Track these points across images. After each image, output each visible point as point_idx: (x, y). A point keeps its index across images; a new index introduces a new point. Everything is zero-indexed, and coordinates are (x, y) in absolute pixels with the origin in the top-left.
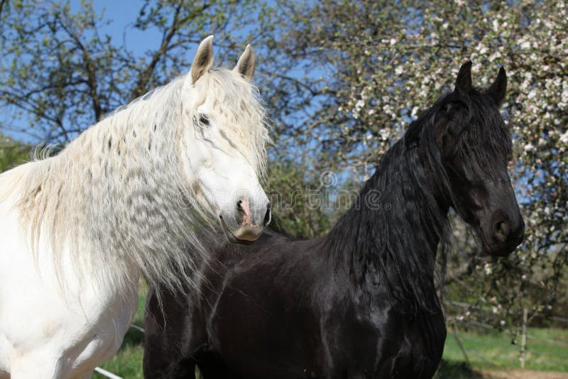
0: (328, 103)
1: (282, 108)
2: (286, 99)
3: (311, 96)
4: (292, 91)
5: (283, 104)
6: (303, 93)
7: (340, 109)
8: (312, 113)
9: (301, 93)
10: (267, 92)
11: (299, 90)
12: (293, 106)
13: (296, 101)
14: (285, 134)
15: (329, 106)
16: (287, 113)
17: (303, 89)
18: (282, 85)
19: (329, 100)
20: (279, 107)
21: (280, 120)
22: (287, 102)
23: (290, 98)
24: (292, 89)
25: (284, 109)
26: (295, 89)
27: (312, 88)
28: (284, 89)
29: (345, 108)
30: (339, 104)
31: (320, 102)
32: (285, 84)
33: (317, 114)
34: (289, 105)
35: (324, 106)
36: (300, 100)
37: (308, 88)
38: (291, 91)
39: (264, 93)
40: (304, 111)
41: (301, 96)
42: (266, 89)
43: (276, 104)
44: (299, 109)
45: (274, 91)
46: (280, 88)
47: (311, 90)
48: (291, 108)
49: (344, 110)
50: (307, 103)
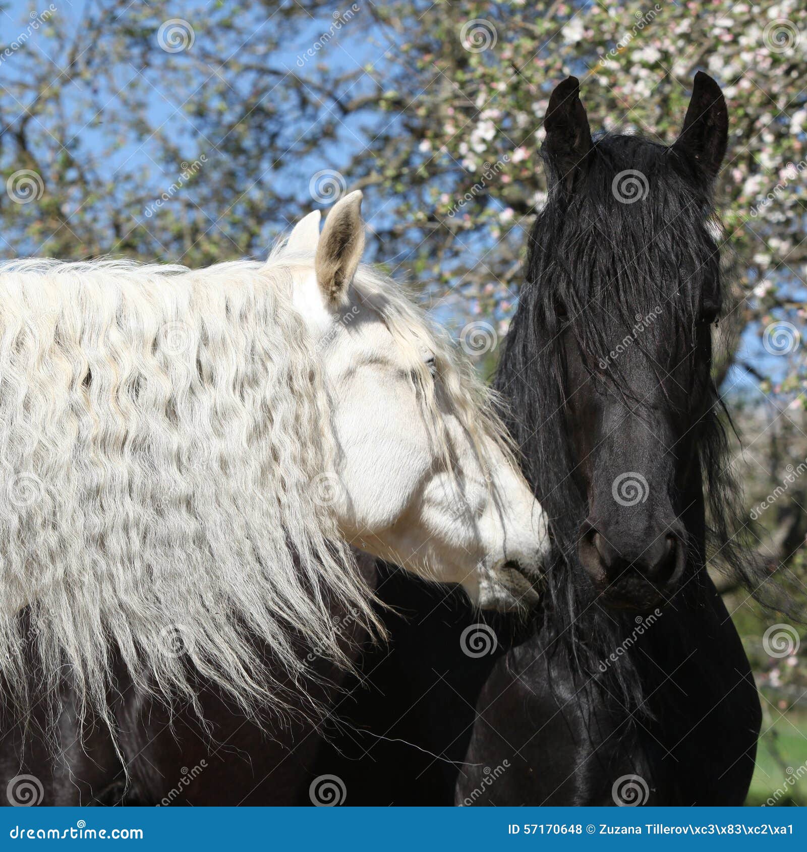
0: (383, 131)
1: (262, 151)
2: (271, 127)
3: (337, 117)
4: (288, 104)
5: (265, 141)
6: (317, 108)
7: (425, 146)
8: (344, 162)
9: (310, 110)
10: (220, 113)
11: (304, 103)
12: (293, 145)
13: (300, 131)
14: (276, 220)
15: (387, 139)
16: (277, 165)
17: (314, 97)
18: (259, 92)
19: (385, 123)
20: (254, 152)
21: (260, 184)
22: (274, 136)
23: (282, 125)
24: (286, 99)
25: (269, 155)
26: (294, 99)
27: (340, 94)
28: (264, 101)
29: (438, 143)
30: (419, 135)
31: (364, 130)
32: (266, 90)
33: (357, 161)
34: (280, 143)
35: (374, 138)
36: (309, 128)
37: (331, 95)
38: (285, 107)
39: (213, 117)
40: (322, 155)
41: (313, 117)
42: (216, 104)
43: (248, 143)
44: (307, 153)
45: (238, 109)
46: (253, 100)
47: (335, 99)
48: (286, 150)
49: (435, 148)
50: (329, 133)
